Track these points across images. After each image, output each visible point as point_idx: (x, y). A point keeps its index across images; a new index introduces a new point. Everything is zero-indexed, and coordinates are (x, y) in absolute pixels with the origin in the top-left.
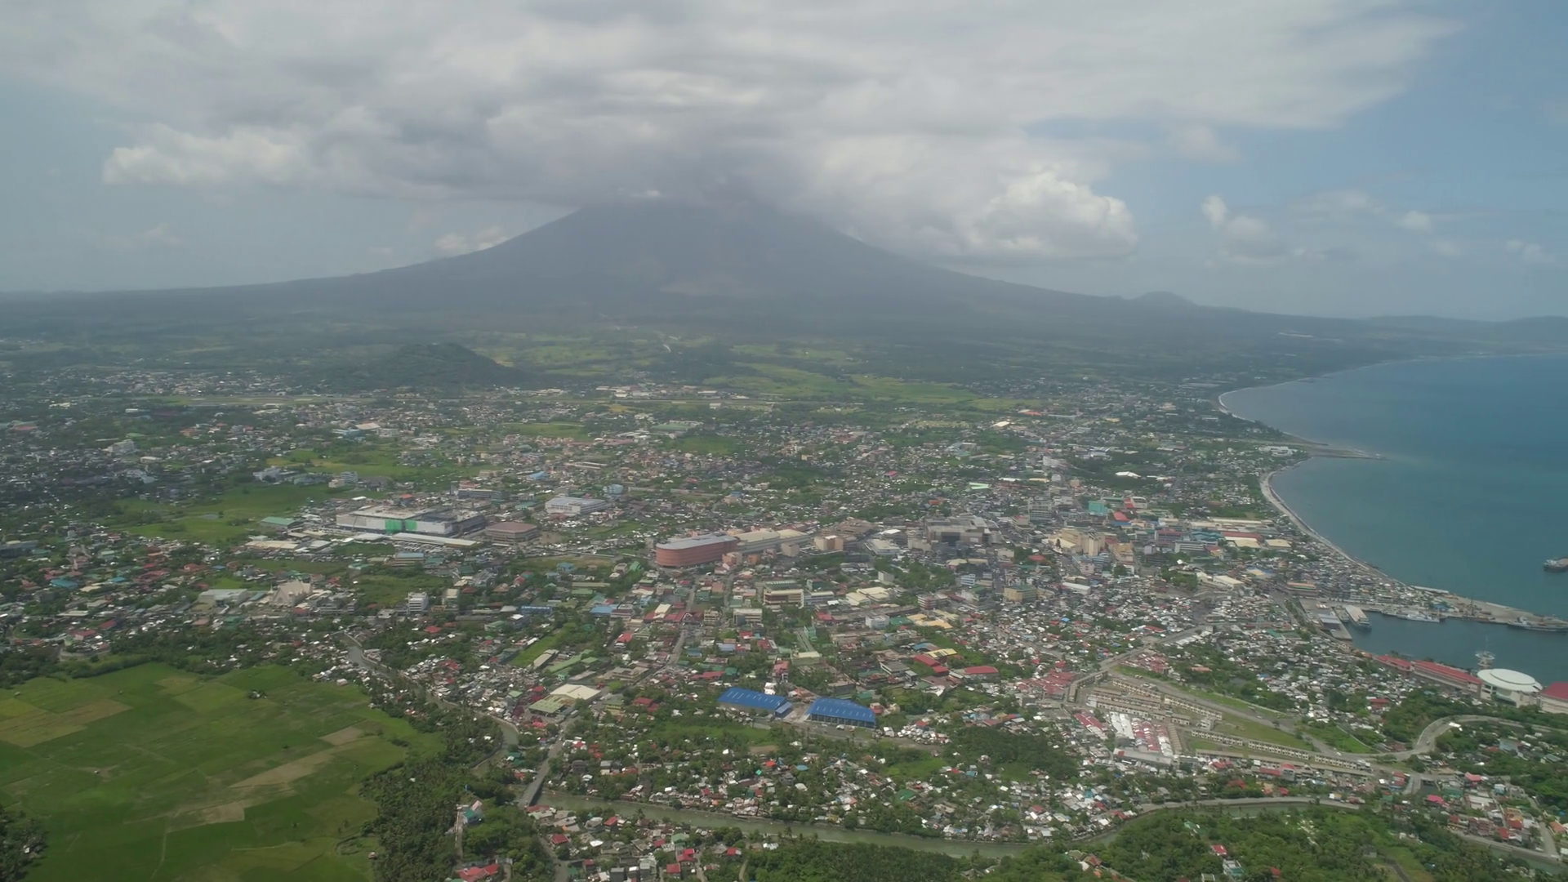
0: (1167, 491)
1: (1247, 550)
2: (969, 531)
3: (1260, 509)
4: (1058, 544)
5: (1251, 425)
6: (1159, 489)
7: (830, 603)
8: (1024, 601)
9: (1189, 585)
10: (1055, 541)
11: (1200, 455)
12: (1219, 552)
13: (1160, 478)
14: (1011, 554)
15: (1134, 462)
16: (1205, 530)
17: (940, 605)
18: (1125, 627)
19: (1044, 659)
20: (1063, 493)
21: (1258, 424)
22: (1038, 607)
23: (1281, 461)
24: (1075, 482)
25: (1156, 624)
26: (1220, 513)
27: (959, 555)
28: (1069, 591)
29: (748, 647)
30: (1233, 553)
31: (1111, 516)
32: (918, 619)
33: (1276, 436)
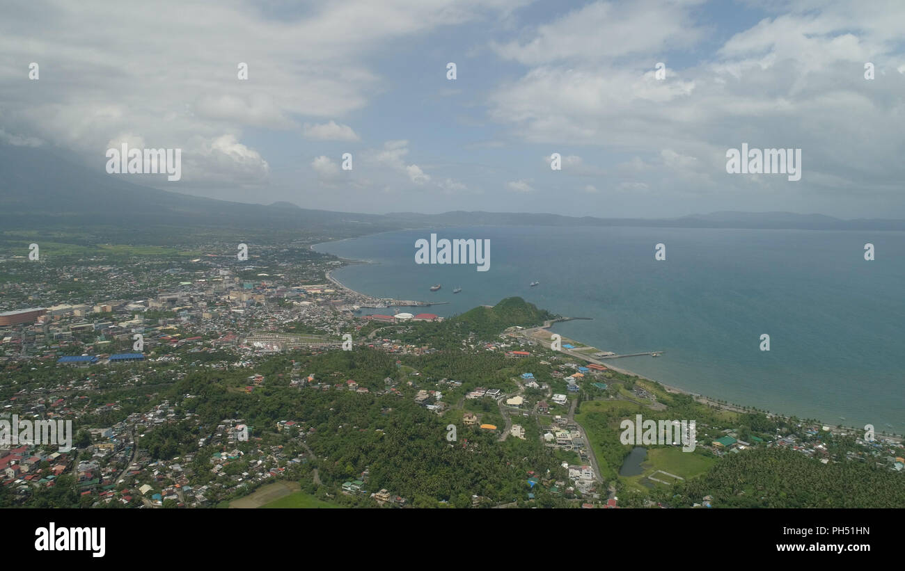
0: (282, 279)
1: (315, 294)
2: (183, 296)
3: (324, 281)
4: (229, 299)
5: (323, 255)
6: (279, 278)
7: (110, 327)
8: (213, 318)
9: (291, 306)
10: (227, 297)
11: (299, 266)
12: (304, 296)
13: (279, 275)
14: (205, 304)
15: (266, 271)
16: (298, 289)
17: (170, 323)
18: (261, 320)
19: (224, 333)
20: (230, 283)
21: (327, 254)
22: (220, 319)
23: (336, 266)
24: (237, 279)
25: (273, 318)
26: (306, 284)
27: (178, 306)
28: (234, 312)
29: (67, 345)
30: (310, 296)
31: (255, 289)
32: (160, 328)
33: (335, 258)
